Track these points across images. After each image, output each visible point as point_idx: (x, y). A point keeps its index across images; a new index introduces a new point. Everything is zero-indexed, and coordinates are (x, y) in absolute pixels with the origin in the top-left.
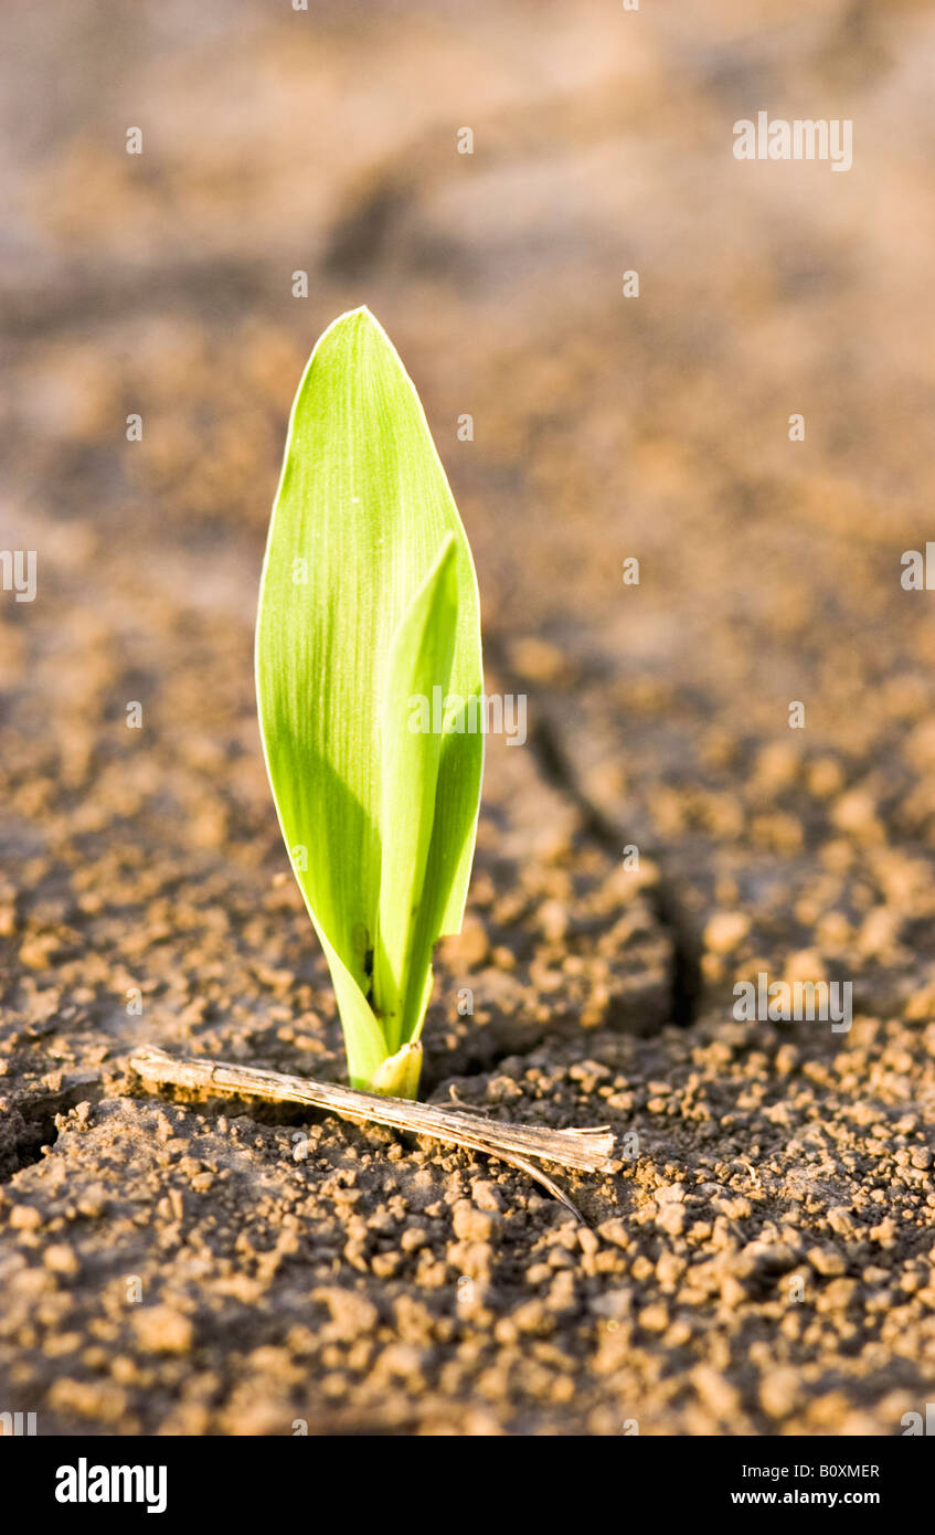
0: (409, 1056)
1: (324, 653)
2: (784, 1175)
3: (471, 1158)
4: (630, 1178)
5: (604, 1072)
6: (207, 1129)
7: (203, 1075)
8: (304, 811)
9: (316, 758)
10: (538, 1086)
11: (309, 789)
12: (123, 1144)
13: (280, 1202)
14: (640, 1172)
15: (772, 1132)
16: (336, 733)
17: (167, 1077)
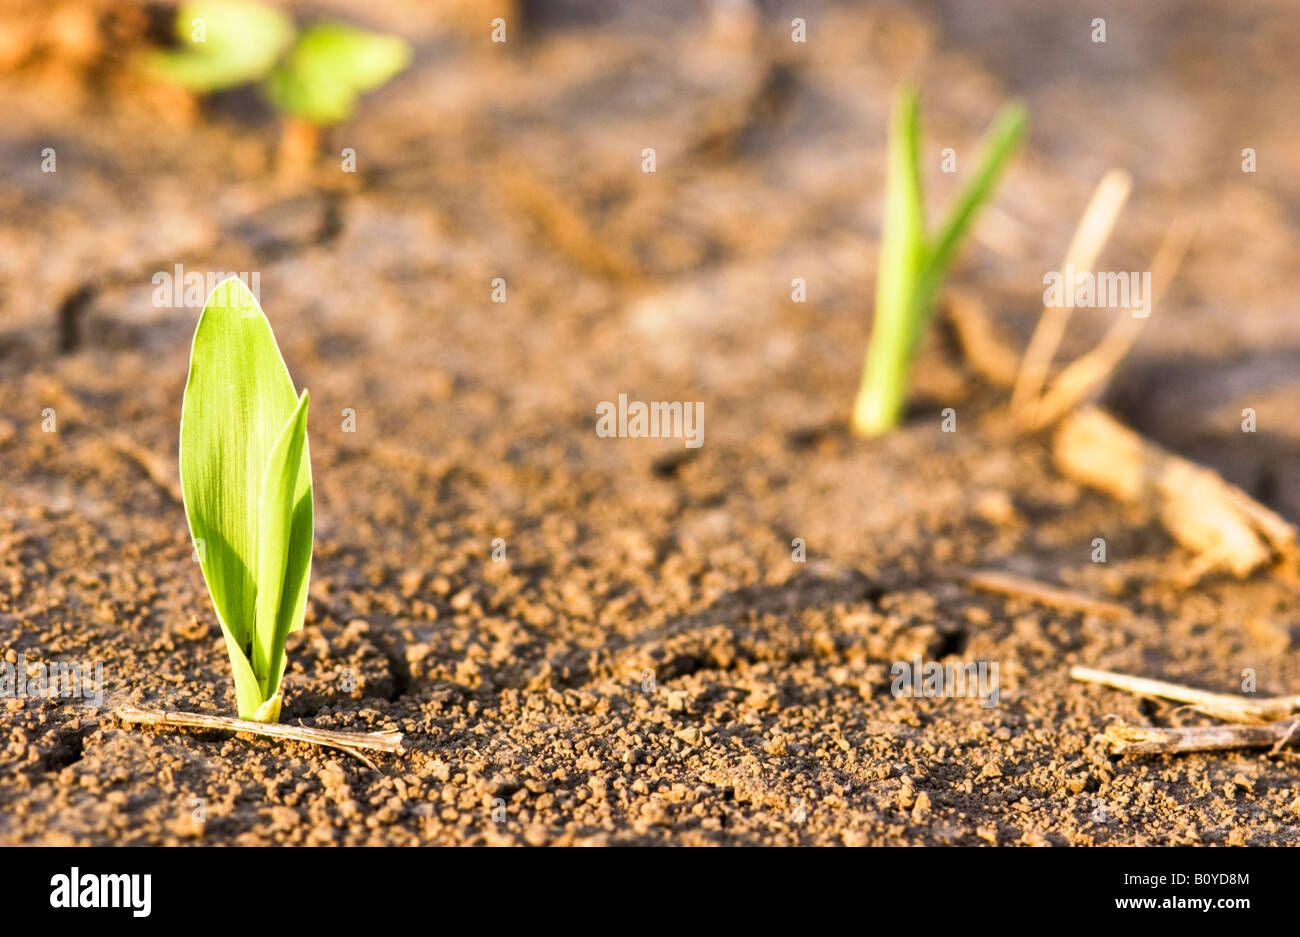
0: (276, 701)
1: (218, 473)
2: (494, 754)
3: (320, 750)
4: (408, 760)
5: (378, 713)
6: (170, 742)
7: (159, 717)
8: (212, 563)
9: (216, 532)
10: (344, 720)
11: (213, 551)
12: (127, 749)
13: (222, 774)
14: (414, 756)
15: (478, 737)
16: (227, 517)
17: (137, 719)
